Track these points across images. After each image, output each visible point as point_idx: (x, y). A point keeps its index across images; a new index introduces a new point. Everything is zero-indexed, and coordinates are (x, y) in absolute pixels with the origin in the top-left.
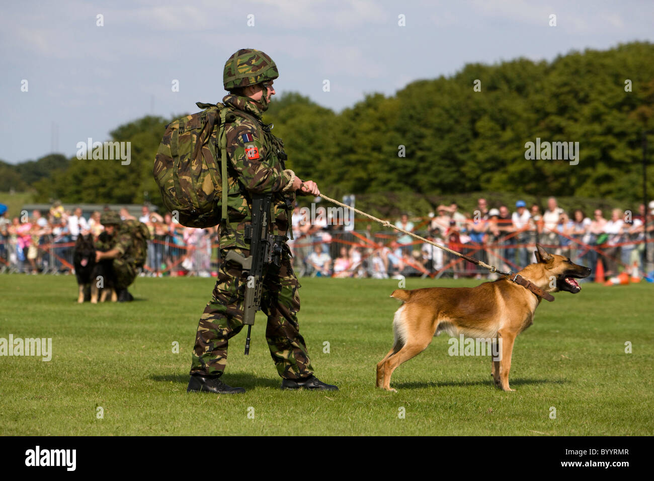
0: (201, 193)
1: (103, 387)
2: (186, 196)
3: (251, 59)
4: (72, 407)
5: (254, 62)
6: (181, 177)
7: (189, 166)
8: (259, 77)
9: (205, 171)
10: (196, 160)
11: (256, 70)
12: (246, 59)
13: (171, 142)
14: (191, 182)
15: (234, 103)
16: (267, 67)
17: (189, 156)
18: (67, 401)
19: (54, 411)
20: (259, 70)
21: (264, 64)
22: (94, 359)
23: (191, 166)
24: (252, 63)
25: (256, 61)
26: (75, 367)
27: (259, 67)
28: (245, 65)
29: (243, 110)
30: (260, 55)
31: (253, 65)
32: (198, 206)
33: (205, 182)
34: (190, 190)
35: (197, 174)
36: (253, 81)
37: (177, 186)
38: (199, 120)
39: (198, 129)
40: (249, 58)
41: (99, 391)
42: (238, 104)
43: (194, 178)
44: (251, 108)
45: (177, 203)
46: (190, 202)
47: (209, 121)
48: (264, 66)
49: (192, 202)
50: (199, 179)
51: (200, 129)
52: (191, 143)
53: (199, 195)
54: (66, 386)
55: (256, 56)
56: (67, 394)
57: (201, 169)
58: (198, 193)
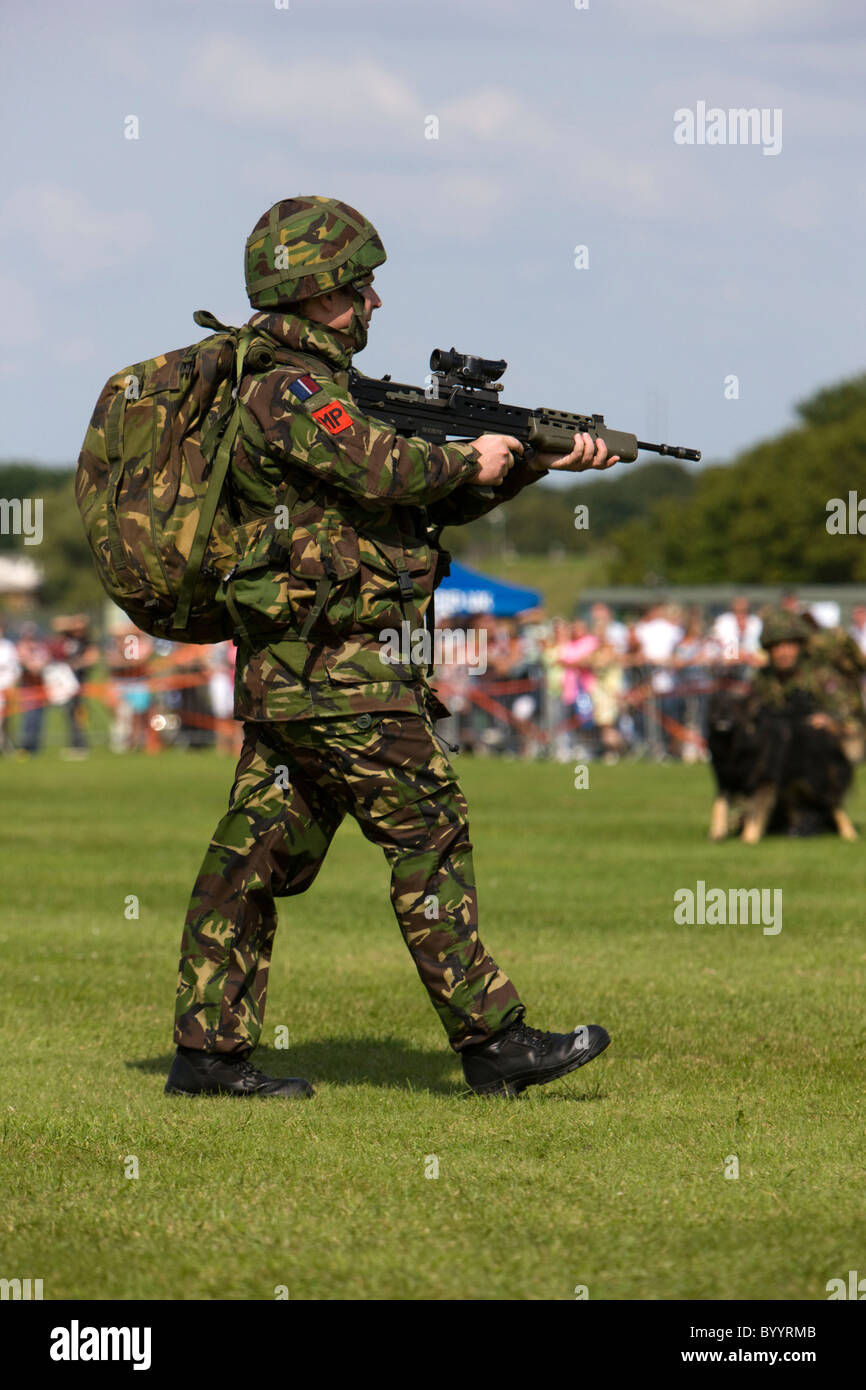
0: (172, 558)
1: (759, 1063)
2: (135, 562)
3: (316, 225)
4: (681, 1118)
5: (323, 233)
6: (123, 515)
7: (146, 486)
8: (341, 271)
9: (186, 501)
10: (165, 473)
11: (332, 254)
12: (303, 228)
13: (107, 421)
14: (148, 527)
15: (275, 330)
16: (359, 241)
17: (146, 462)
18: (669, 1103)
19: (635, 1129)
20: (339, 253)
21: (349, 234)
22: (741, 990)
23: (153, 486)
24: (320, 237)
25: (328, 230)
26: (693, 1012)
27: (337, 244)
28: (303, 244)
29: (298, 350)
30: (338, 213)
31: (323, 240)
32: (164, 589)
33: (185, 529)
34: (143, 548)
35: (165, 509)
36: (327, 283)
37: (115, 536)
38: (176, 368)
39: (172, 391)
40: (309, 224)
41: (749, 1075)
42: (286, 333)
43: (157, 519)
44: (317, 343)
45: (114, 579)
46: (144, 579)
47: (201, 374)
48: (351, 240)
49: (148, 578)
50: (169, 522)
51: (177, 391)
52: (154, 428)
53: (168, 562)
54: (669, 1063)
55: (327, 216)
56: (671, 1085)
57: (177, 495)
58: (164, 558)
